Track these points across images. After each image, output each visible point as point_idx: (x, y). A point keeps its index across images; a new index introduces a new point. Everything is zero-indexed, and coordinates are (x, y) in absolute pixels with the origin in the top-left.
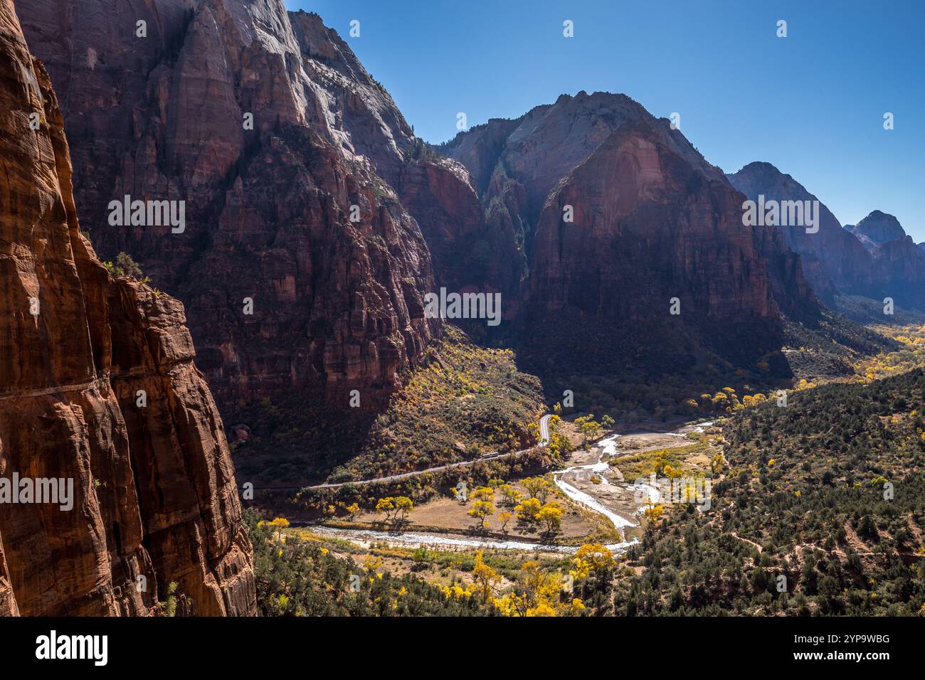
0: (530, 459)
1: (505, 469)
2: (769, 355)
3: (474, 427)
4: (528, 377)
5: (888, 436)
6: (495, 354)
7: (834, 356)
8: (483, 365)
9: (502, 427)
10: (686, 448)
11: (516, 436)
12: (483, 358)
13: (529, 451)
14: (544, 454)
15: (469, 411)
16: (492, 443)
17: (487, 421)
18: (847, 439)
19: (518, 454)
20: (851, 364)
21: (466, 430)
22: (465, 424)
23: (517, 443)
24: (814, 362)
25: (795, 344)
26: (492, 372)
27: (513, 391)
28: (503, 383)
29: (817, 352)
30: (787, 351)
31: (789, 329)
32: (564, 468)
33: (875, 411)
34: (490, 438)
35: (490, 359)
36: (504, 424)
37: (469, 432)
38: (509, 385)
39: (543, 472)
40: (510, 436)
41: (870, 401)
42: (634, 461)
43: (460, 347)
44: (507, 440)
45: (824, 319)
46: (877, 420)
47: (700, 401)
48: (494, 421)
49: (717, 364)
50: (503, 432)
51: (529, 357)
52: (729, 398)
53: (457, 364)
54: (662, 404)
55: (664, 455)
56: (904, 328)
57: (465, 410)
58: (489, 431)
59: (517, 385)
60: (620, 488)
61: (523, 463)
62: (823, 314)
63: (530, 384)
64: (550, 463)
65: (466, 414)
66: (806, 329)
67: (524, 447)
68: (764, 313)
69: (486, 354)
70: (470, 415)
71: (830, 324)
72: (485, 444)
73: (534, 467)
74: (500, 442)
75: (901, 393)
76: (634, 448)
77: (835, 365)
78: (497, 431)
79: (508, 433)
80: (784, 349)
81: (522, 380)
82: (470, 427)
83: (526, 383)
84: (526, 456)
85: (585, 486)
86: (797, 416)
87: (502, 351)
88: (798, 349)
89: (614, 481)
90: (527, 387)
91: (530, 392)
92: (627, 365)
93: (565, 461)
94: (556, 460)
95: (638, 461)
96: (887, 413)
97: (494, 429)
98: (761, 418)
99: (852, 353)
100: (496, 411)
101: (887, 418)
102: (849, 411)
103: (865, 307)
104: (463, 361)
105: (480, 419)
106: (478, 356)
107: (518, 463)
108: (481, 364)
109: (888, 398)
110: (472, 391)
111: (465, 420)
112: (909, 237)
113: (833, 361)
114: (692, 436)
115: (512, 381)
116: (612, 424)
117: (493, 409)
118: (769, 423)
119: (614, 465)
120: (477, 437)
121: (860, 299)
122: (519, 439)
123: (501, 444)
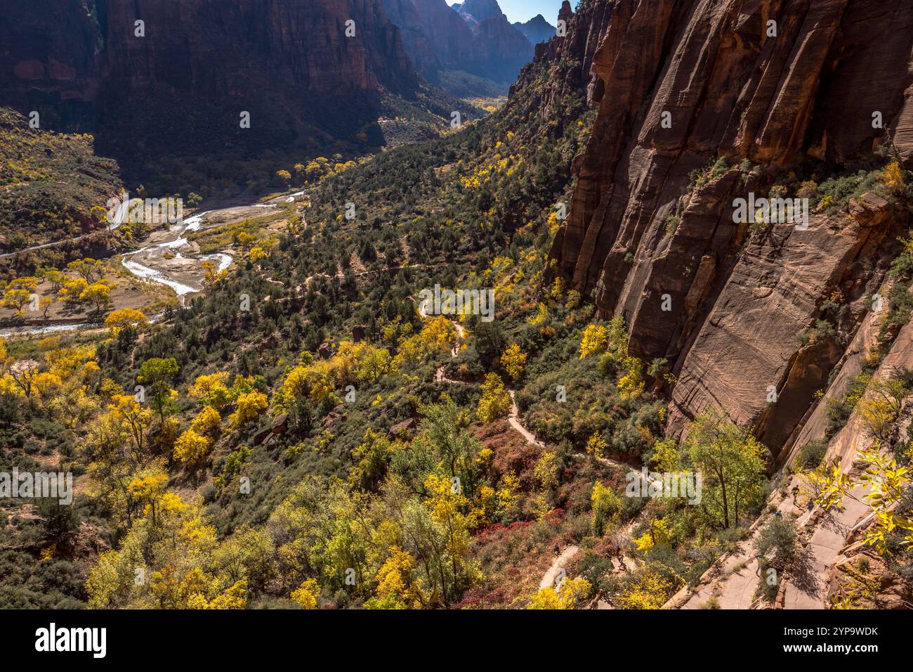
0: (91, 243)
1: (61, 256)
2: (367, 125)
3: (18, 216)
4: (105, 161)
5: (437, 183)
6: (68, 139)
7: (423, 123)
8: (49, 152)
9: (55, 212)
10: (272, 216)
11: (76, 220)
12: (50, 144)
13: (92, 236)
14: (110, 237)
15: (12, 199)
16: (43, 231)
17: (36, 208)
18: (405, 189)
19: (76, 240)
20: (437, 130)
21: (8, 219)
22: (6, 214)
23: (76, 228)
24: (406, 130)
25: (391, 114)
26: (59, 159)
27: (84, 176)
28: (72, 169)
29: (409, 120)
30: (382, 121)
31: (388, 99)
32: (137, 248)
33: (432, 163)
34: (41, 226)
35: (60, 144)
36: (58, 209)
37: (12, 222)
38: (80, 170)
39: (110, 254)
40: (67, 221)
41: (430, 156)
42: (215, 233)
43: (17, 132)
44: (63, 226)
45: (422, 91)
46: (432, 170)
47: (293, 172)
48: (44, 207)
49: (317, 137)
50: (58, 218)
51: (115, 141)
52: (323, 167)
53: (10, 151)
54: (255, 178)
55: (246, 224)
56: (495, 100)
57: (7, 198)
58: (38, 218)
59: (90, 170)
60: (193, 260)
61: (82, 248)
62: (421, 86)
63: (108, 169)
64: (119, 244)
65: (8, 202)
66: (403, 101)
67: (86, 230)
68: (364, 85)
69: (55, 139)
70: (13, 203)
71: (427, 95)
72: (34, 233)
73: (99, 251)
74: (54, 229)
75: (454, 146)
76: (219, 222)
77: (423, 132)
78: (49, 217)
79: (64, 218)
80: (380, 120)
81: (97, 165)
82: (14, 216)
83: (103, 167)
84: (87, 240)
85: (155, 263)
86: (371, 175)
87: (79, 136)
88: (394, 119)
89: (190, 254)
90: (104, 171)
91: (109, 177)
92: (227, 144)
93: (139, 242)
94: (126, 242)
95: (220, 233)
96: (440, 164)
97: (45, 216)
98: (342, 181)
99: (444, 122)
100: (48, 196)
101: (439, 169)
102: (412, 166)
103: (465, 81)
104: (19, 147)
105: (26, 206)
106: (43, 142)
107: (76, 249)
108: (46, 151)
109: (444, 151)
110: (27, 179)
111: (6, 208)
112: (505, 16)
113: (421, 128)
114: (280, 205)
115: (85, 166)
116: (199, 202)
117: (44, 194)
118: (348, 184)
119: (193, 240)
120: (23, 226)
121: (461, 74)
122: (79, 223)
123: (55, 231)
